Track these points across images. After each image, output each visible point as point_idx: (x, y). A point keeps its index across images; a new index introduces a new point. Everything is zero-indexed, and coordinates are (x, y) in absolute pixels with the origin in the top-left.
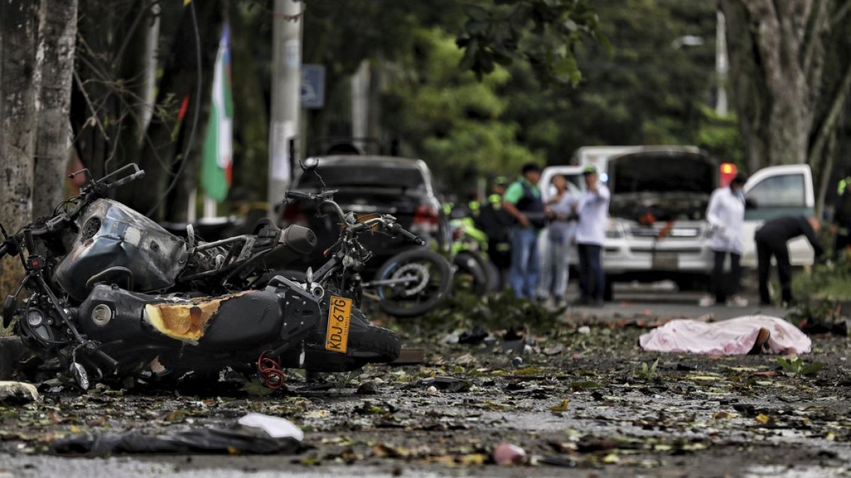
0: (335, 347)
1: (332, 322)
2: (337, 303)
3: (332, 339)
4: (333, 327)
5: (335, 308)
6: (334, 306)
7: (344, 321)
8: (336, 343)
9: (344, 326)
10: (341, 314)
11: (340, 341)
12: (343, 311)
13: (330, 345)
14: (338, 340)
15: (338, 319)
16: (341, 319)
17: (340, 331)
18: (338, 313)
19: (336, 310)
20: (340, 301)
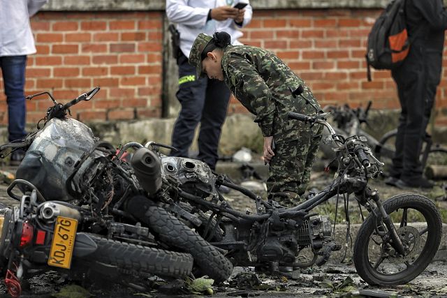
0: (58, 262)
1: (57, 239)
2: (63, 223)
3: (55, 255)
4: (57, 245)
5: (60, 227)
6: (60, 225)
7: (69, 239)
8: (59, 259)
9: (69, 244)
10: (66, 233)
11: (64, 257)
12: (68, 231)
13: (53, 260)
14: (61, 257)
15: (63, 237)
16: (65, 237)
17: (63, 248)
18: (63, 232)
19: (61, 229)
20: (66, 222)
